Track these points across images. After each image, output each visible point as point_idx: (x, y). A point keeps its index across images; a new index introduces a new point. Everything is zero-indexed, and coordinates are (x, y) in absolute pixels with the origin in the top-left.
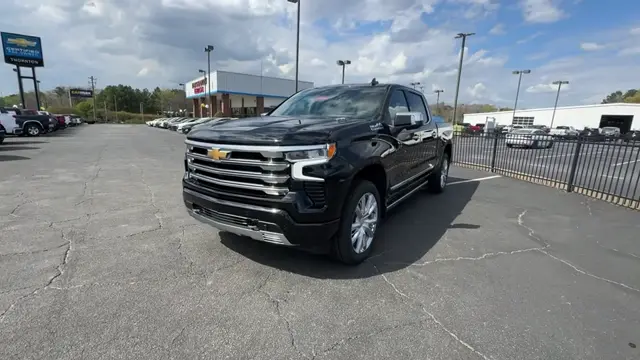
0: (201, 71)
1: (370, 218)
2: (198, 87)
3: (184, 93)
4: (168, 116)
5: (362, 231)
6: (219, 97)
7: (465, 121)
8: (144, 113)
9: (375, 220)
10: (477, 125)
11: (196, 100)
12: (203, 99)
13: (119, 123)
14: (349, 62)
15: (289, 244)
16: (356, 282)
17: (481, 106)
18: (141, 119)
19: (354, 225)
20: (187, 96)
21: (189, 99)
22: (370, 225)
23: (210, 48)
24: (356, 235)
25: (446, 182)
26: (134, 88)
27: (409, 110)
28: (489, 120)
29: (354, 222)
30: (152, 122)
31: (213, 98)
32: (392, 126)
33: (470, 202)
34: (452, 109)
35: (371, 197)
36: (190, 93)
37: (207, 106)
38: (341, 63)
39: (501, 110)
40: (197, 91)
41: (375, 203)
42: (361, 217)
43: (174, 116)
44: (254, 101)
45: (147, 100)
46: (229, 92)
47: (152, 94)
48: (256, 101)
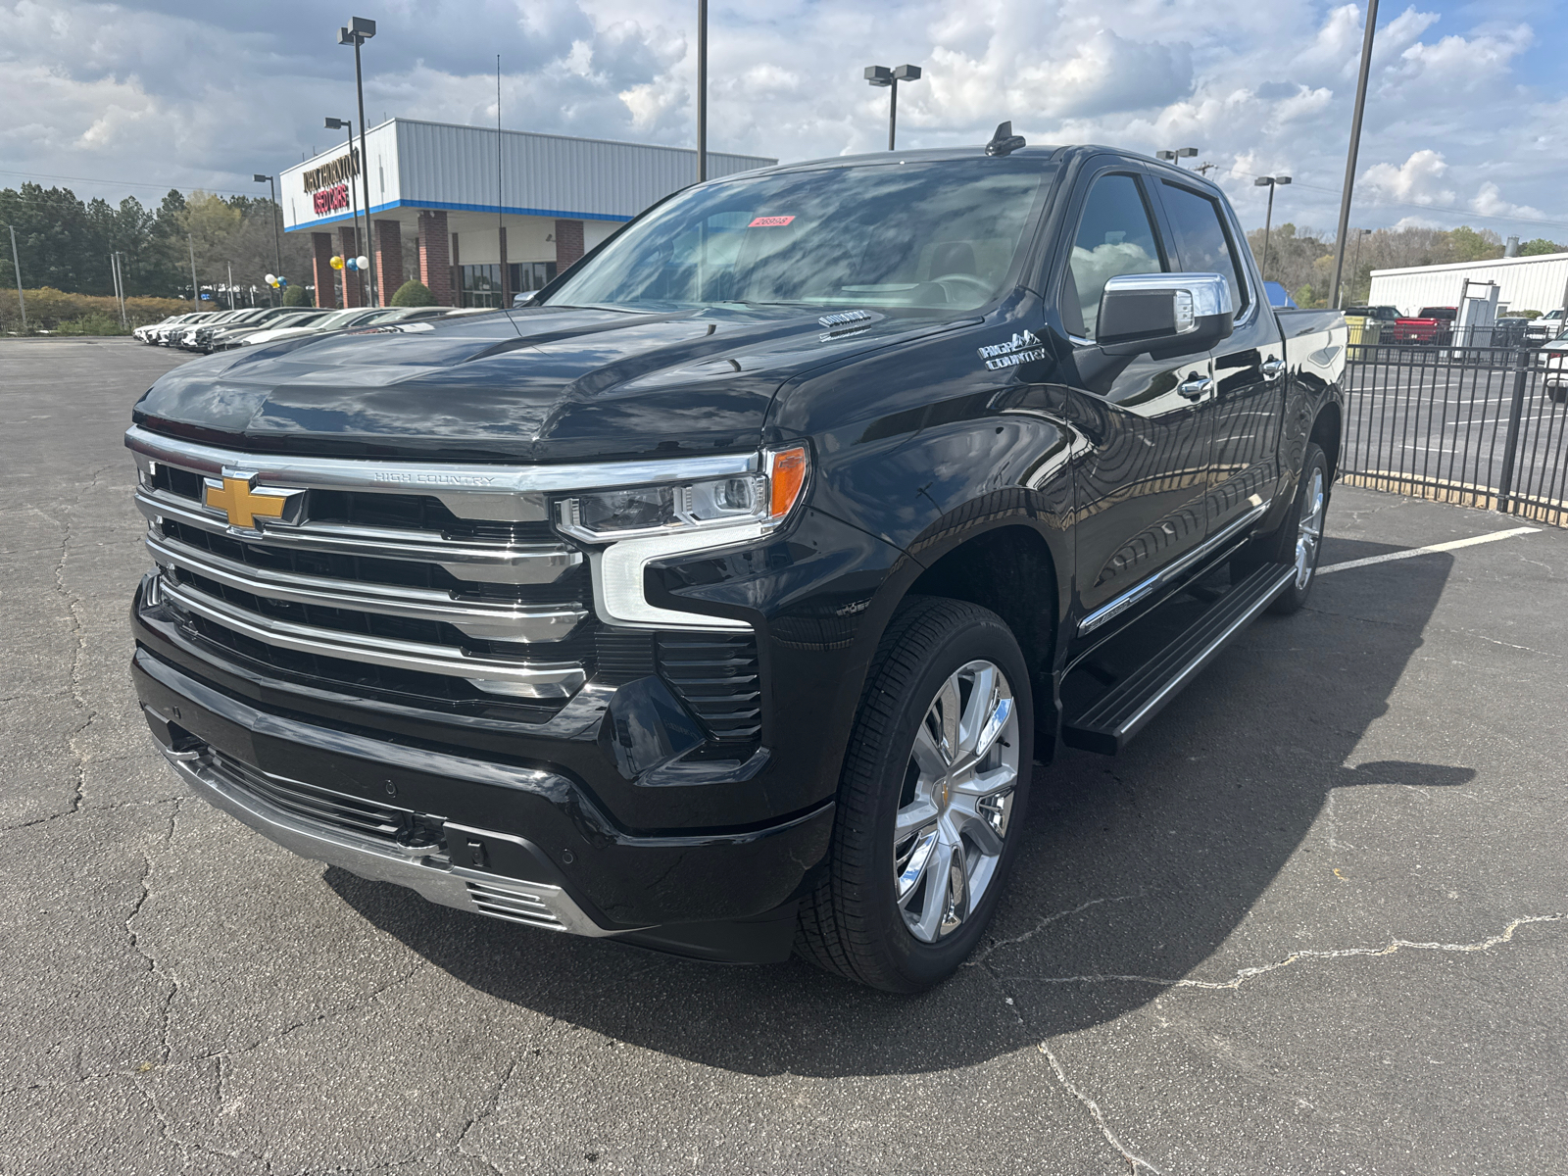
0: (333, 123)
1: (985, 767)
2: (326, 186)
3: (277, 211)
4: (221, 303)
5: (948, 834)
6: (410, 226)
7: (1375, 300)
8: (128, 292)
9: (1006, 775)
10: (1426, 313)
11: (321, 240)
12: (350, 237)
13: (33, 334)
14: (913, 73)
15: (590, 929)
16: (918, 1088)
17: (1439, 238)
18: (115, 316)
19: (905, 820)
20: (288, 222)
21: (297, 233)
22: (986, 803)
23: (363, 28)
24: (919, 858)
25: (1313, 563)
26: (84, 196)
27: (1165, 268)
28: (1475, 292)
29: (908, 799)
30: (154, 330)
31: (386, 227)
32: (1084, 344)
33: (1419, 655)
34: (1323, 249)
35: (987, 676)
36: (298, 209)
37: (362, 262)
38: (883, 76)
39: (1520, 251)
40: (323, 203)
41: (1008, 703)
42: (939, 773)
43: (242, 302)
44: (548, 240)
45: (136, 241)
46: (444, 204)
47: (155, 217)
48: (554, 238)
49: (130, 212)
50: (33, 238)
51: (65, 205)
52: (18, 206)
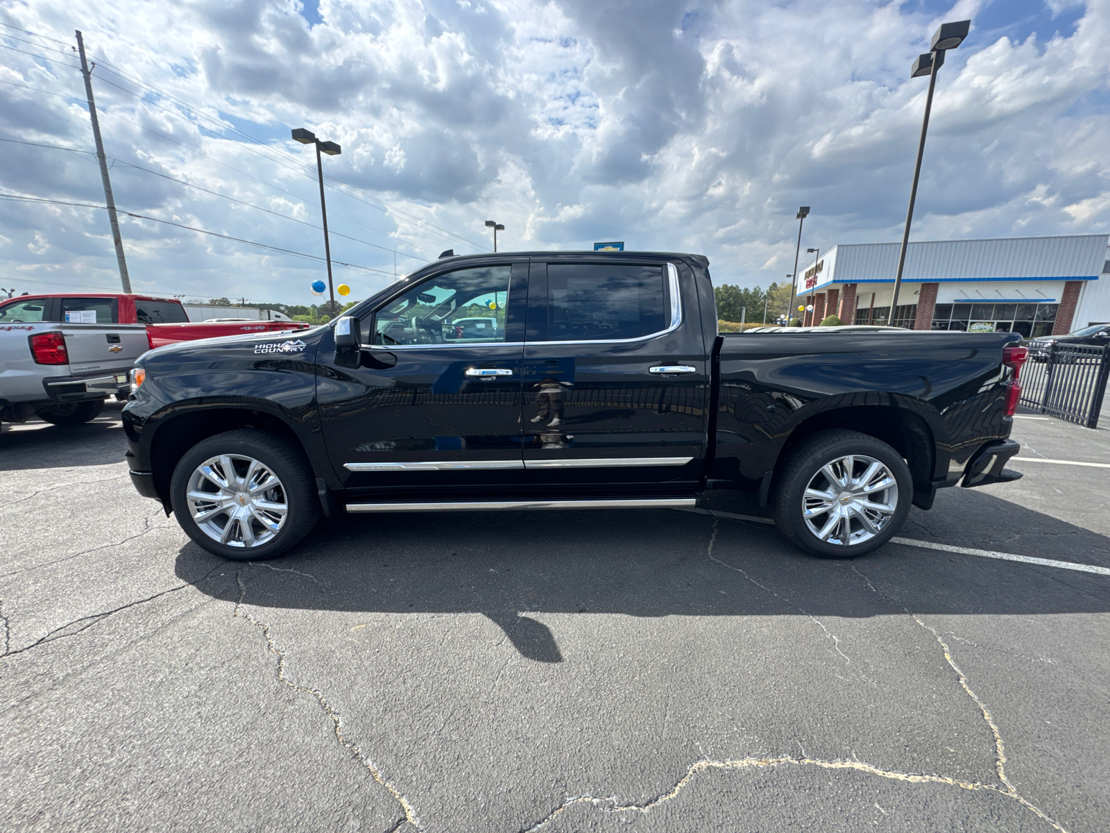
2: (811, 277)
3: (795, 289)
20: (798, 292)
21: (800, 297)
31: (833, 293)
36: (802, 287)
40: (810, 284)
44: (915, 293)
45: (756, 303)
46: (855, 281)
47: (765, 293)
48: (919, 292)
49: (756, 292)
50: (722, 303)
51: (734, 291)
52: (720, 292)
